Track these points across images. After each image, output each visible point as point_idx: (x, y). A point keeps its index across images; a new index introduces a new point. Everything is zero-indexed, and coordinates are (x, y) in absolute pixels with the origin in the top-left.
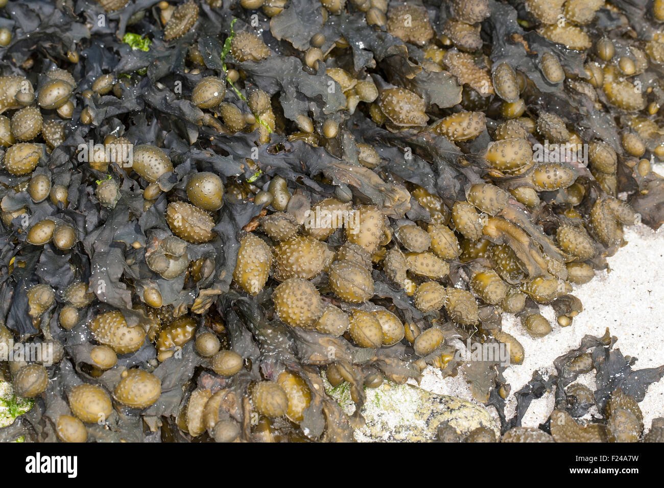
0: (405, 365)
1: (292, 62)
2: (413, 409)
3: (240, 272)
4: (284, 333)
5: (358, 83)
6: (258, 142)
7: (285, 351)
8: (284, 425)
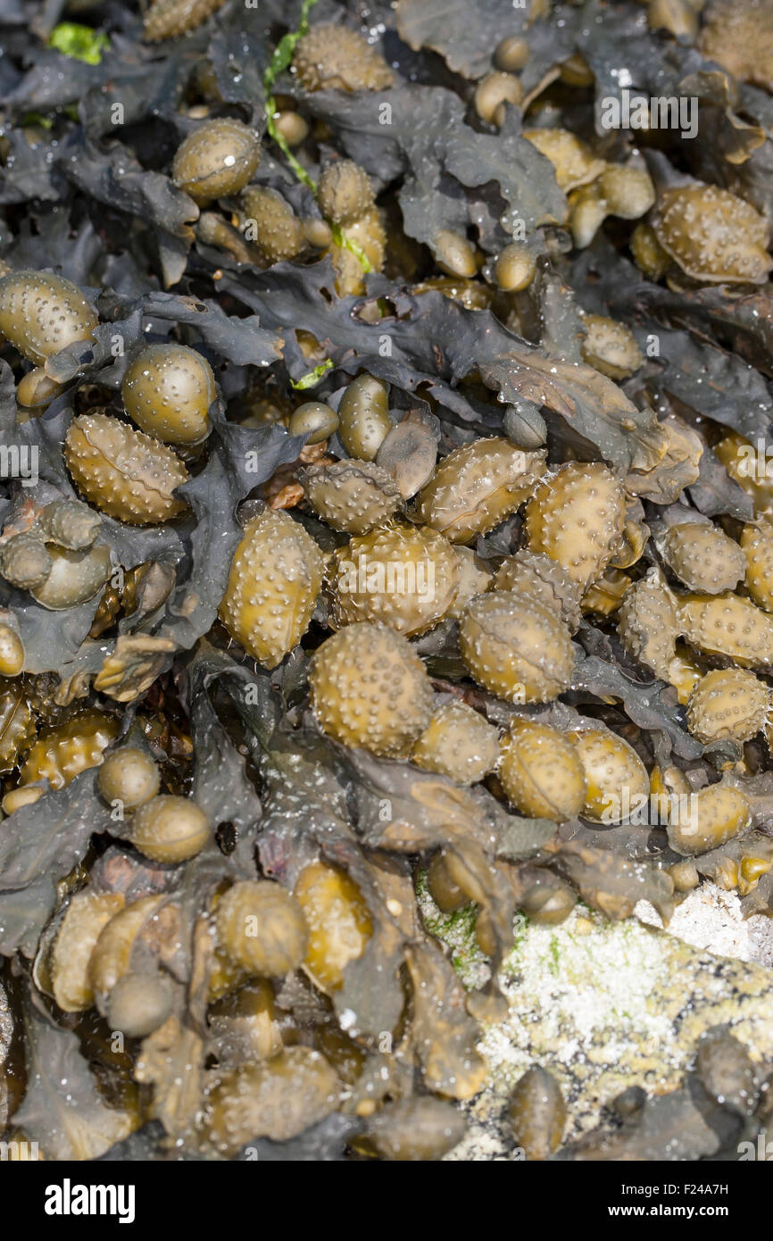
0: (632, 870)
1: (437, 103)
2: (643, 987)
3: (235, 602)
4: (329, 766)
5: (608, 170)
6: (332, 291)
7: (326, 810)
8: (303, 999)
